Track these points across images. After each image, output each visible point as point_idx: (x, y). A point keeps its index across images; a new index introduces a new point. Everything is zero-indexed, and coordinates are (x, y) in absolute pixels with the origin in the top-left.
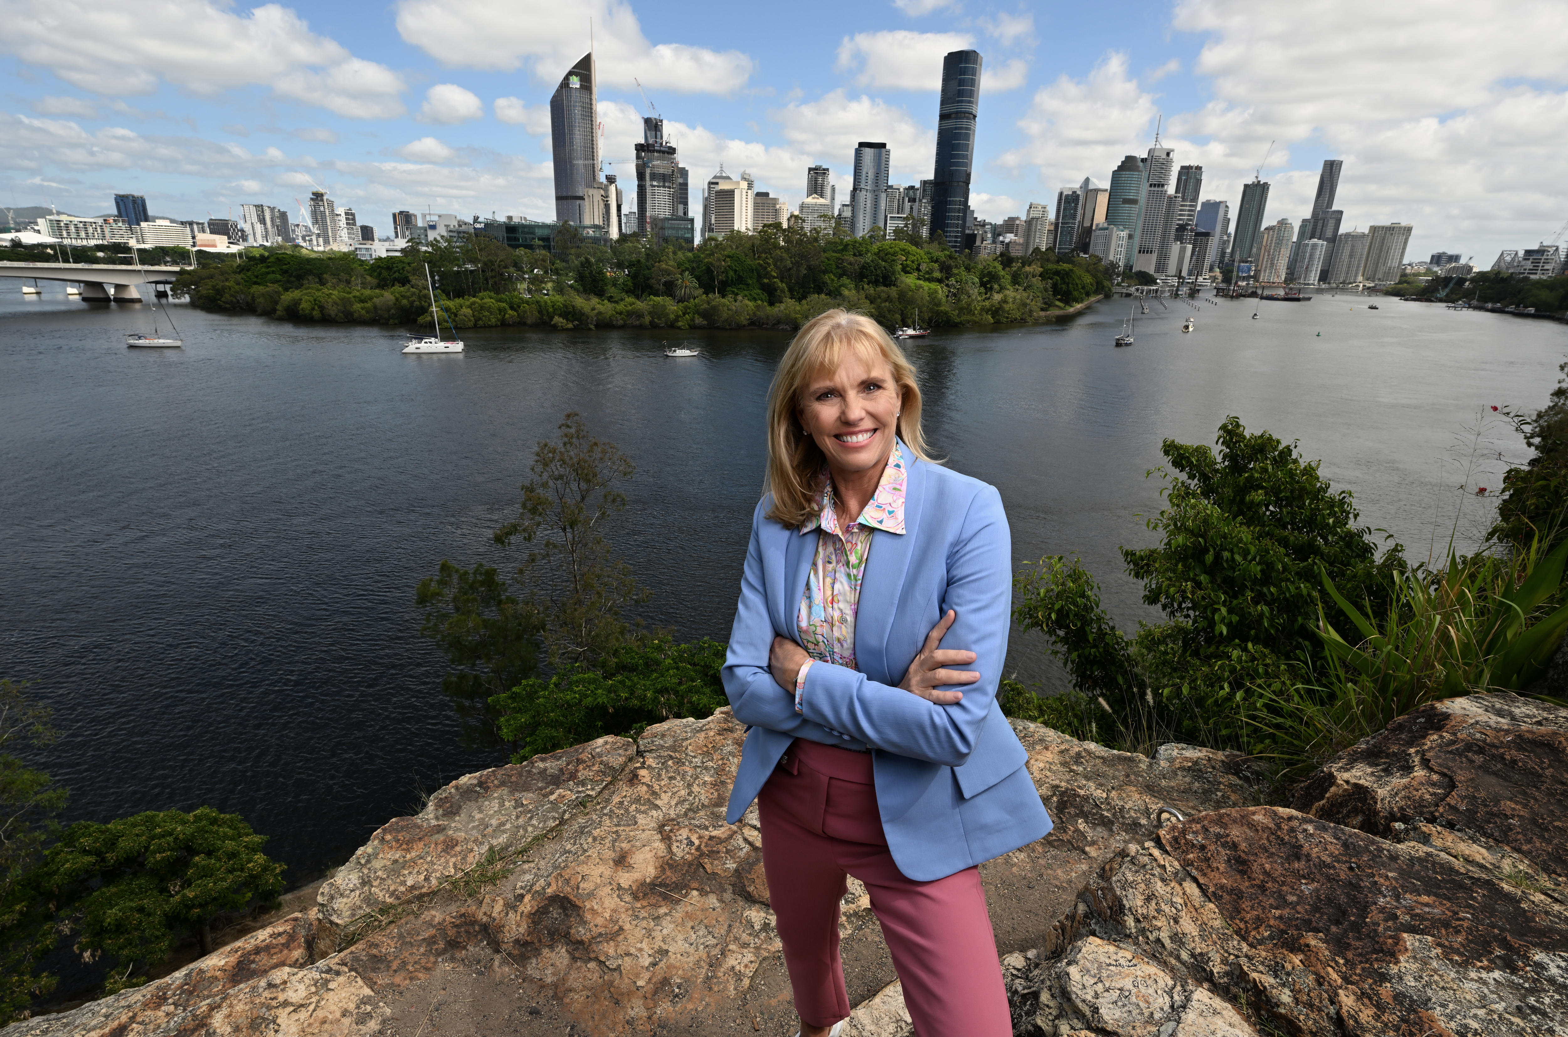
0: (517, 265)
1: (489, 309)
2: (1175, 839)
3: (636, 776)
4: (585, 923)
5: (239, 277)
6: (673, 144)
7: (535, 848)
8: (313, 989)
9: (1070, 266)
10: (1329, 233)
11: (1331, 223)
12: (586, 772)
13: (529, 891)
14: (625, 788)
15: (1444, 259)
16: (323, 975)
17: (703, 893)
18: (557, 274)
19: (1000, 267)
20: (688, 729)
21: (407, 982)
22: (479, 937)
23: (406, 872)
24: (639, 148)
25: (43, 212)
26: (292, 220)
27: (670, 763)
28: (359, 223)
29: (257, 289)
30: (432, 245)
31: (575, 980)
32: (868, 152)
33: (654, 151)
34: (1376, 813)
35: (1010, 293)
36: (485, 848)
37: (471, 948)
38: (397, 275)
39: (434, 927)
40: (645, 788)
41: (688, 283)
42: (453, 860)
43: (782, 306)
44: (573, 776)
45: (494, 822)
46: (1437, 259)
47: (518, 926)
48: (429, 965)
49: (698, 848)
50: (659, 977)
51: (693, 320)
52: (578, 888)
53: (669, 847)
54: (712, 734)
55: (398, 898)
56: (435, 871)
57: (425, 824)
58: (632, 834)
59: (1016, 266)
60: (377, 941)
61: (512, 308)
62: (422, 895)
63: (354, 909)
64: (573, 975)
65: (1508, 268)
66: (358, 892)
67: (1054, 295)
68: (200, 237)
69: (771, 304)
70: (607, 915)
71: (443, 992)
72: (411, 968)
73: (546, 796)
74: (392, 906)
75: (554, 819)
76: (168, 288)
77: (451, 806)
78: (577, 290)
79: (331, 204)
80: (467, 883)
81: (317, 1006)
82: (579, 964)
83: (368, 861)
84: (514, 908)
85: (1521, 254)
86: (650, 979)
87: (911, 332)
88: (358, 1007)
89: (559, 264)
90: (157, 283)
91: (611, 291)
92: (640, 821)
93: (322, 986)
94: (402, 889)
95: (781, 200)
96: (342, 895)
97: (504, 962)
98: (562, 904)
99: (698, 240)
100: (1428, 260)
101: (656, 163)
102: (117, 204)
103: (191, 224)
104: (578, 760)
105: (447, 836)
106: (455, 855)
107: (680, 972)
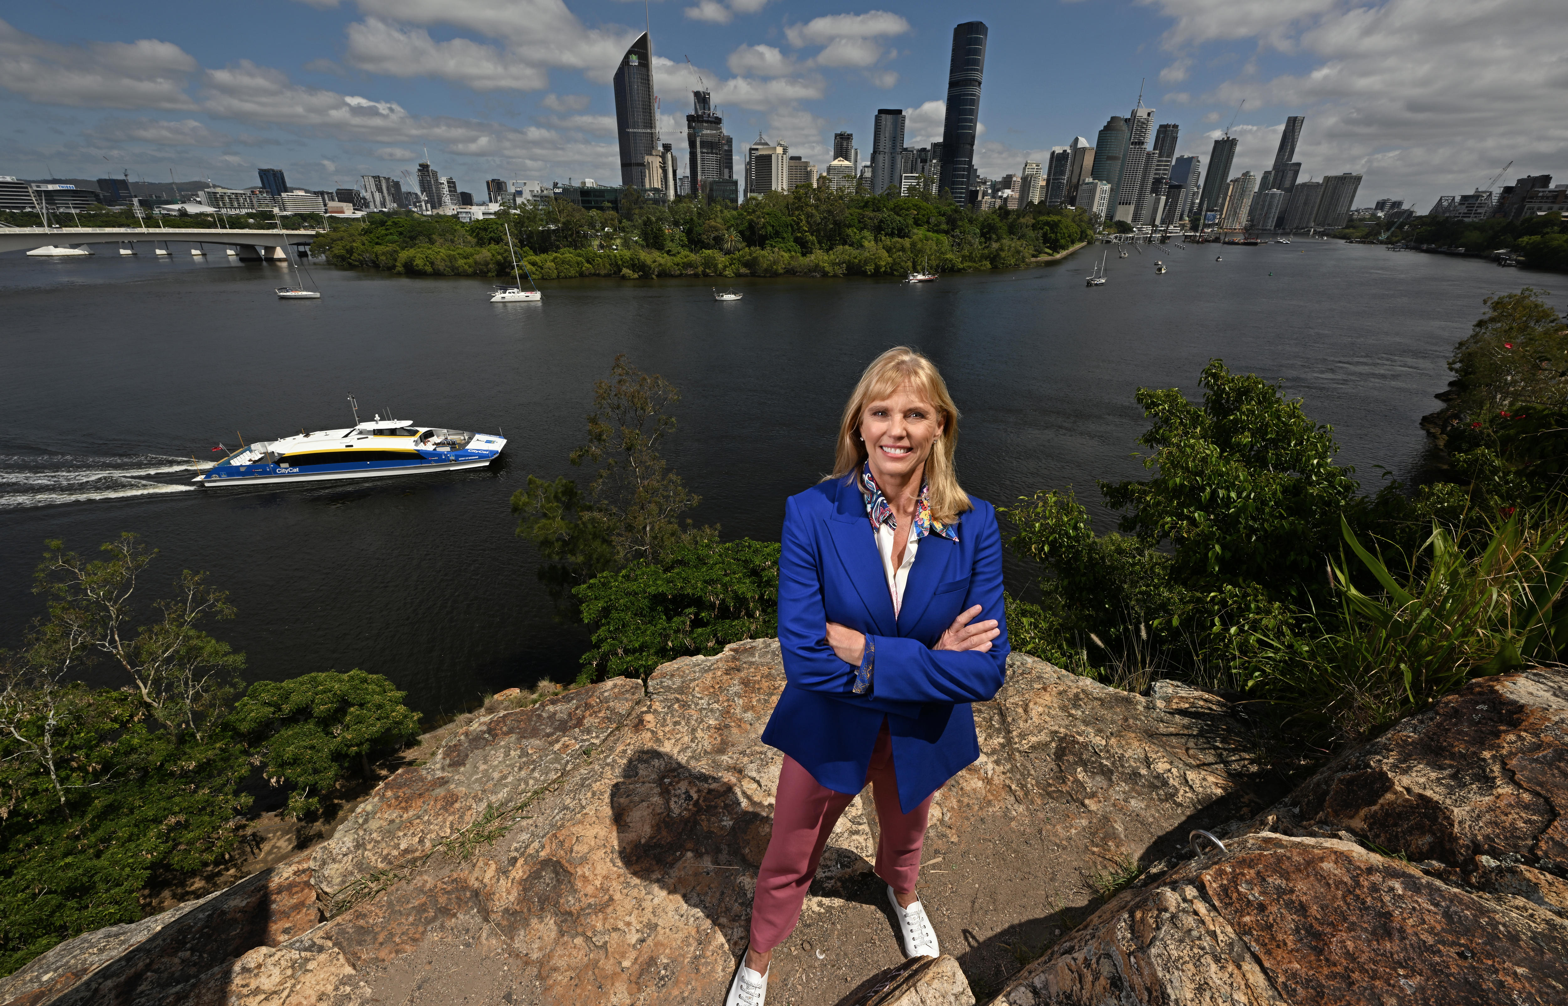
0: (592, 225)
1: (569, 263)
2: (1225, 889)
3: (641, 721)
4: (576, 891)
5: (364, 238)
6: (719, 114)
7: (535, 802)
8: (289, 972)
9: (1059, 218)
10: (1287, 184)
11: (1290, 174)
12: (591, 720)
13: (522, 854)
14: (630, 735)
15: (1388, 206)
16: (303, 954)
17: (699, 855)
18: (624, 231)
19: (997, 220)
20: (697, 669)
21: (393, 955)
22: (470, 904)
23: (401, 834)
24: (690, 119)
25: (202, 186)
26: (404, 189)
27: (676, 706)
28: (459, 190)
29: (379, 249)
30: (520, 207)
31: (561, 957)
32: (887, 119)
33: (703, 121)
34: (1454, 839)
35: (1006, 242)
36: (484, 805)
37: (461, 916)
38: (492, 234)
39: (425, 893)
40: (649, 734)
41: (732, 239)
42: (451, 818)
43: (813, 257)
44: (579, 723)
45: (496, 775)
46: (1381, 205)
47: (509, 893)
48: (417, 936)
49: (696, 803)
50: (645, 957)
51: (738, 270)
52: (571, 851)
53: (668, 802)
54: (719, 673)
55: (390, 863)
56: (430, 831)
57: (429, 777)
58: (631, 786)
59: (1011, 218)
60: (365, 911)
61: (588, 262)
62: (415, 860)
63: (345, 876)
64: (559, 951)
65: (1444, 213)
66: (350, 857)
67: (1044, 243)
68: (331, 204)
69: (804, 255)
70: (598, 883)
71: (428, 967)
72: (397, 940)
73: (551, 744)
74: (383, 873)
75: (556, 770)
76: (307, 248)
77: (458, 755)
78: (642, 246)
79: (435, 174)
80: (462, 844)
81: (292, 991)
82: (565, 938)
83: (366, 821)
84: (506, 873)
85: (1458, 199)
86: (636, 959)
87: (920, 277)
88: (336, 989)
89: (625, 223)
90: (298, 244)
91: (669, 245)
92: (641, 772)
93: (298, 967)
94: (395, 853)
95: (811, 164)
96: (334, 861)
97: (492, 933)
98: (555, 868)
99: (741, 200)
100: (1374, 206)
101: (705, 132)
102: (261, 177)
103: (322, 193)
104: (586, 704)
105: (449, 791)
106: (454, 813)
107: (667, 951)
